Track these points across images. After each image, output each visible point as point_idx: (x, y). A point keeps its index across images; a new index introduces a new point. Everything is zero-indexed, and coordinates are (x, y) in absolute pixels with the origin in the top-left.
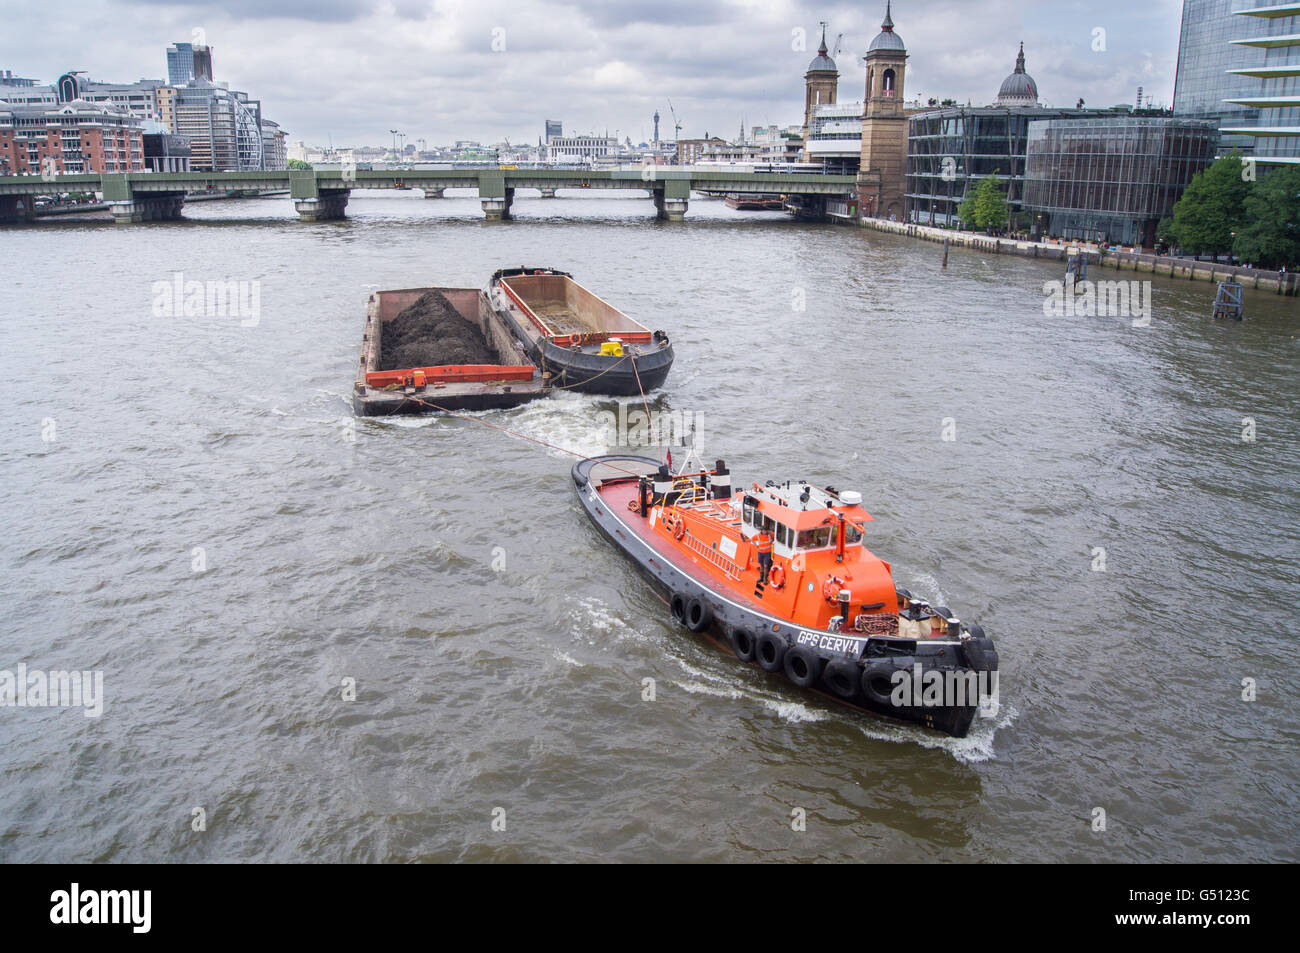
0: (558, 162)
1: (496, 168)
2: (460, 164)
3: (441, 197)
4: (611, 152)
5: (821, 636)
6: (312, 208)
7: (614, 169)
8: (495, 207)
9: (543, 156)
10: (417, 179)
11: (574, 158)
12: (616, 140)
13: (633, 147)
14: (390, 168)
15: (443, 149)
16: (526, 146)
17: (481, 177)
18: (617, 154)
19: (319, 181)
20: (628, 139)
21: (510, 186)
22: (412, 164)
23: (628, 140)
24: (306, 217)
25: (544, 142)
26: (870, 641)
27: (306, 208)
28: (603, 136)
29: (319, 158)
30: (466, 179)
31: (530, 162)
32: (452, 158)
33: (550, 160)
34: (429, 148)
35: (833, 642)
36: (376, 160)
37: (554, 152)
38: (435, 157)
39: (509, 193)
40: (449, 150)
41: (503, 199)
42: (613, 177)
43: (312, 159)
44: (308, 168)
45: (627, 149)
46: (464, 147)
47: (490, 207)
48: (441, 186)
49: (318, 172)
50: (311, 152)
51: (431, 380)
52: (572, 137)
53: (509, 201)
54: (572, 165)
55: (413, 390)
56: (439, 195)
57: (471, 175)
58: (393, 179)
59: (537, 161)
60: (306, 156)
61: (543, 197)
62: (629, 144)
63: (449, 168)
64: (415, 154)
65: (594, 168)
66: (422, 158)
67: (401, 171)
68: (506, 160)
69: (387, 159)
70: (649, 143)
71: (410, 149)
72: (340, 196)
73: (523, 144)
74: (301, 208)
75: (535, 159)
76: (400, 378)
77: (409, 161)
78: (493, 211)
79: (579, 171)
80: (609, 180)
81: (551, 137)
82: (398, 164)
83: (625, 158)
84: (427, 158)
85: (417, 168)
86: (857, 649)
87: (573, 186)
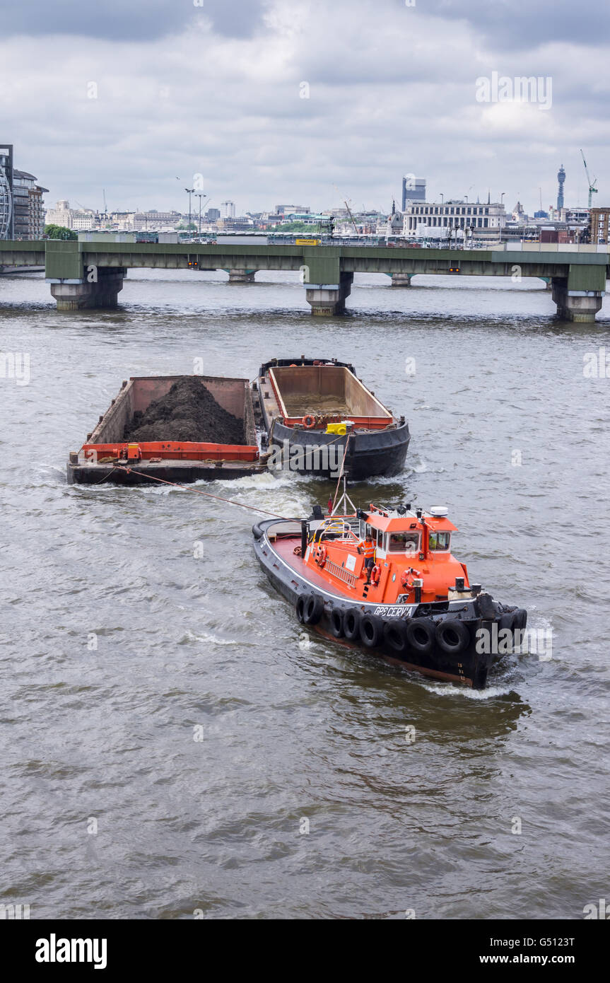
0: (418, 235)
1: (327, 243)
2: (280, 237)
3: (252, 282)
4: (494, 223)
5: (389, 608)
6: (74, 293)
7: (497, 247)
8: (325, 298)
9: (396, 228)
10: (218, 256)
11: (440, 232)
12: (501, 207)
13: (526, 217)
14: (183, 241)
15: (258, 216)
16: (374, 214)
17: (308, 255)
18: (503, 226)
19: (86, 255)
20: (519, 206)
21: (348, 269)
22: (214, 235)
23: (519, 209)
24: (64, 305)
25: (399, 209)
26: (420, 606)
27: (65, 291)
28: (484, 201)
29: (88, 225)
30: (286, 258)
31: (378, 235)
32: (269, 229)
33: (406, 233)
34: (239, 214)
35: (396, 610)
36: (164, 229)
37: (413, 223)
38: (246, 227)
39: (346, 279)
40: (265, 218)
41: (336, 287)
42: (494, 259)
43: (78, 225)
44: (72, 236)
45: (518, 219)
46: (287, 213)
47: (318, 297)
48: (251, 267)
49: (84, 244)
50: (78, 215)
51: (146, 455)
52: (438, 201)
53: (345, 290)
54: (438, 240)
55: (125, 462)
56: (248, 280)
57: (294, 253)
58: (185, 256)
59: (389, 234)
60: (71, 222)
61: (394, 286)
62: (520, 213)
63: (264, 241)
64: (220, 223)
65: (467, 246)
66: (229, 227)
67: (198, 245)
68: (345, 232)
69: (181, 228)
70: (550, 213)
71: (213, 215)
72: (113, 277)
73: (369, 210)
74: (59, 292)
75: (385, 231)
76: (115, 450)
77: (210, 231)
78: (321, 304)
79: (446, 249)
80: (489, 263)
81: (409, 202)
82: (195, 235)
83: (513, 232)
84: (235, 227)
85: (220, 241)
86: (410, 613)
87: (437, 271)
